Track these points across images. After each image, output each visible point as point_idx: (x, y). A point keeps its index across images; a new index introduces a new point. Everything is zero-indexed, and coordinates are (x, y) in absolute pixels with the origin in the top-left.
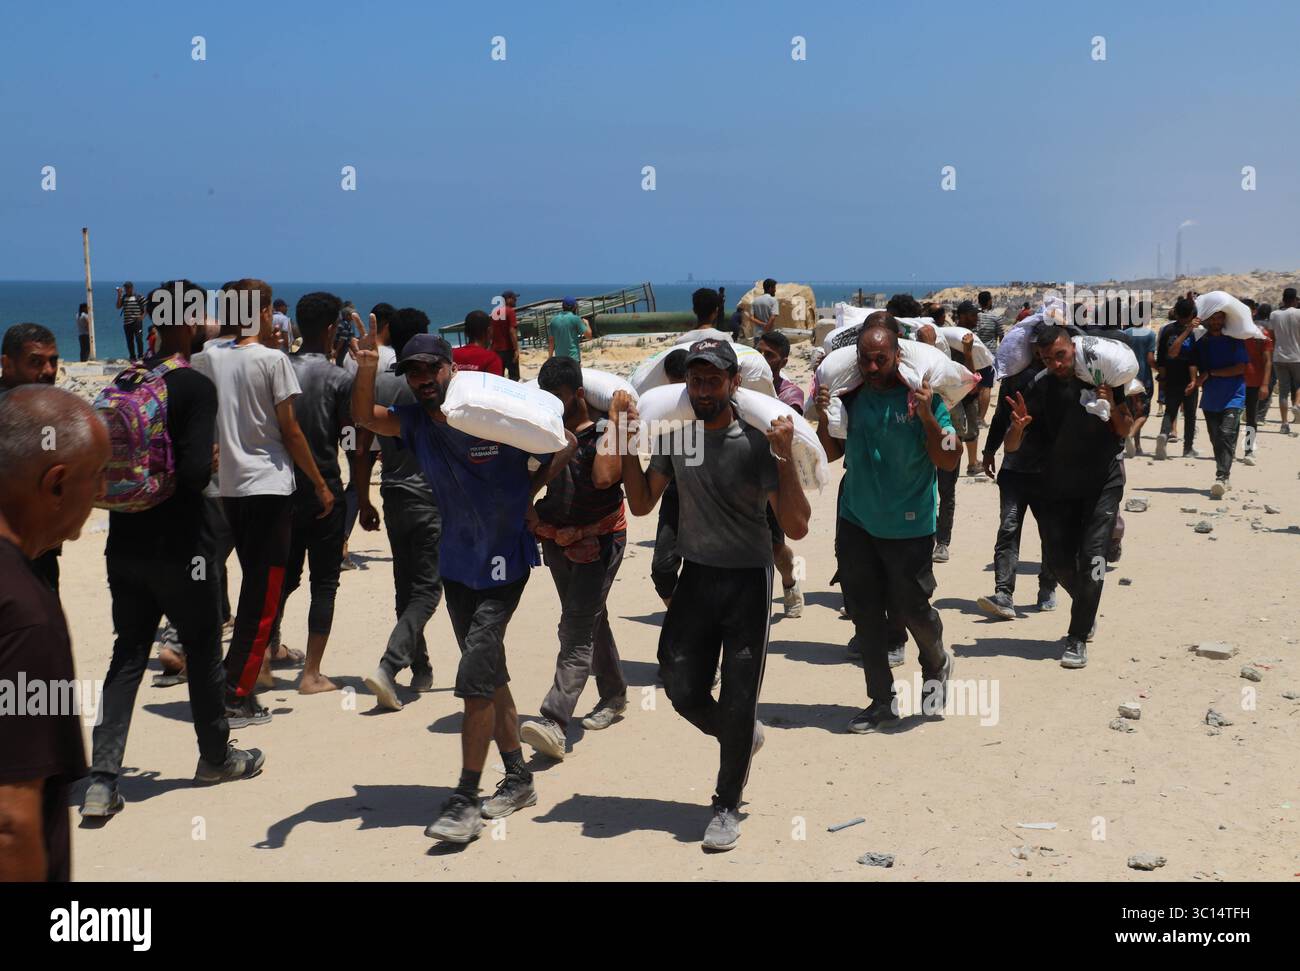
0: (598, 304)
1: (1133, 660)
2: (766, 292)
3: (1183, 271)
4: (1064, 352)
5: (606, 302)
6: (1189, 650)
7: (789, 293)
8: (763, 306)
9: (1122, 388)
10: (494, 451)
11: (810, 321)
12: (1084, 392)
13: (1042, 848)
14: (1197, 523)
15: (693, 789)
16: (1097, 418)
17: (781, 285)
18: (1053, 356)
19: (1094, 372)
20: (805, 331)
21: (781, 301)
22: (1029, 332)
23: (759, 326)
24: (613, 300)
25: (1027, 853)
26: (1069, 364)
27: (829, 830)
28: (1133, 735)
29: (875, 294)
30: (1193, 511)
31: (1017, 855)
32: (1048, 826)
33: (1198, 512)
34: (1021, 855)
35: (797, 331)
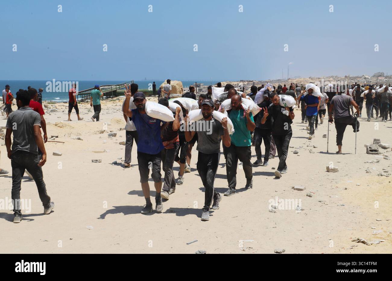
0: (118, 87)
1: (276, 191)
2: (168, 83)
3: (290, 77)
4: (277, 99)
5: (120, 86)
6: (292, 188)
7: (175, 83)
8: (167, 87)
9: (291, 107)
10: (155, 121)
11: (181, 92)
12: (282, 109)
13: (249, 248)
14: (294, 151)
15: (146, 232)
16: (286, 115)
17: (173, 81)
18: (274, 100)
19: (284, 104)
20: (179, 95)
21: (172, 86)
22: (263, 93)
23: (166, 93)
24: (122, 86)
25: (245, 249)
26: (278, 102)
27: (187, 244)
28: (275, 213)
29: (200, 84)
30: (293, 147)
31: (242, 250)
32: (251, 241)
33: (294, 148)
34: (243, 250)
35: (178, 95)
